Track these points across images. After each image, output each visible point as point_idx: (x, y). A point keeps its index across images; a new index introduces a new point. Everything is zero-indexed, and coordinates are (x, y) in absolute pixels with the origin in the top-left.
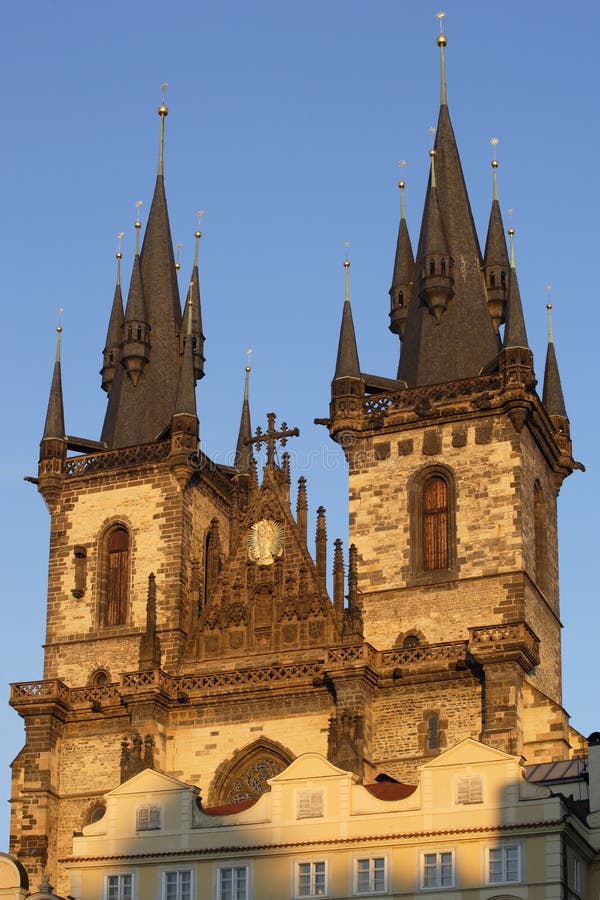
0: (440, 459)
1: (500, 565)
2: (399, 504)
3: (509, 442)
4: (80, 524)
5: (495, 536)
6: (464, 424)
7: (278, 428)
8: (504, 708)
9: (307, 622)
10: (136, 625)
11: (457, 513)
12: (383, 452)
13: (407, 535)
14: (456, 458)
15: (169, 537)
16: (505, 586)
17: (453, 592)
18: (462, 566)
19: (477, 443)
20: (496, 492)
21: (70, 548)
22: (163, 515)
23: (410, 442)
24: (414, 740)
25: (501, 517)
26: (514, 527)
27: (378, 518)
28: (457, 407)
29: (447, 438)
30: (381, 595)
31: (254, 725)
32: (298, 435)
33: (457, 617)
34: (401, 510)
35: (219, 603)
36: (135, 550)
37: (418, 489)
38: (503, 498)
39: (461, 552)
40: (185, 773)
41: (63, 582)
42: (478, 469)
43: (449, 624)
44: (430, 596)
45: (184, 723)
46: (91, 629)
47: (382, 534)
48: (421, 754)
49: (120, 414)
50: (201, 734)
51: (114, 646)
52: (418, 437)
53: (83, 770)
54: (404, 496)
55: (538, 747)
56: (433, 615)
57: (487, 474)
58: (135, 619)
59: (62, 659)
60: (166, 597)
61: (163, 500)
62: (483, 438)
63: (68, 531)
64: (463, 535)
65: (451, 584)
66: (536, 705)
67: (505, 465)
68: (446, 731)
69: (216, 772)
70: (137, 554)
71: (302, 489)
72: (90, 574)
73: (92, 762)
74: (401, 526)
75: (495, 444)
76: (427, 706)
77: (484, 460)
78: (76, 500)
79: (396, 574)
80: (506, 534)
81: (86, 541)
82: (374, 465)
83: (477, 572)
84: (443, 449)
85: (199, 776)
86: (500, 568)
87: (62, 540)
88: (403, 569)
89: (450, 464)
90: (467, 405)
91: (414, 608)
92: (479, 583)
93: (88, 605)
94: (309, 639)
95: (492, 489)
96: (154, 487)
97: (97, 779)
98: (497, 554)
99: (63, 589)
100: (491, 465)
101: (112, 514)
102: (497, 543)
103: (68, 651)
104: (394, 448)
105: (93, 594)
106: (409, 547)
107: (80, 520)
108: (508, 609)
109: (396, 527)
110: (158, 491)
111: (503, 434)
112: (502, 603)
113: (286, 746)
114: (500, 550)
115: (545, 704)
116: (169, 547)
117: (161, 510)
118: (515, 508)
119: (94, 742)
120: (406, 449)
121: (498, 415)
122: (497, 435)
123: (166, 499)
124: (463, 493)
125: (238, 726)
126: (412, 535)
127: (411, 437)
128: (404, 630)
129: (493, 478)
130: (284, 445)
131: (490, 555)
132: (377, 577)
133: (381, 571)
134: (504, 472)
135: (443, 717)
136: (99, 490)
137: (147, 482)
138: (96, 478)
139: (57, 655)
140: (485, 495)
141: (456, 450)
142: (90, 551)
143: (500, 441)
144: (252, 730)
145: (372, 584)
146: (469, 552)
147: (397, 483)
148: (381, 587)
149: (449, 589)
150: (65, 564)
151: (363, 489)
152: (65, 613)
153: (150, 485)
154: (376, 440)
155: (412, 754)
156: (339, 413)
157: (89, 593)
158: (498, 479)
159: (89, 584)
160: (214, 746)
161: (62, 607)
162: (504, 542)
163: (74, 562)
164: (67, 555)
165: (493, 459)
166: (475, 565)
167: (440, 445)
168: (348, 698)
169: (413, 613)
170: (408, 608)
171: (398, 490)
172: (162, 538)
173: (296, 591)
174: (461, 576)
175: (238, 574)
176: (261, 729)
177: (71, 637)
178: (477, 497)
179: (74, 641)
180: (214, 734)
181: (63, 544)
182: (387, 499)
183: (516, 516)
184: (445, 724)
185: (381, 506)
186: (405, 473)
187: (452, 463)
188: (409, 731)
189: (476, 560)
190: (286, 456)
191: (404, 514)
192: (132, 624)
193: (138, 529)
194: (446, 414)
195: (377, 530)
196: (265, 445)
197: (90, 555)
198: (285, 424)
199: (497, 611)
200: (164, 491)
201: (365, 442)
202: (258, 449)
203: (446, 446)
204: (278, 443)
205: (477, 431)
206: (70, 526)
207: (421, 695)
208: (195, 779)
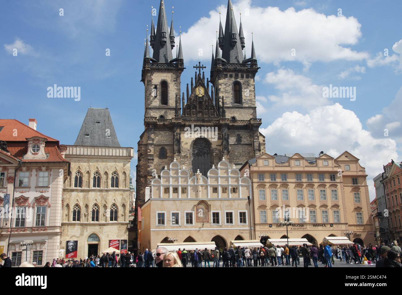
0: (238, 80)
2: (230, 88)
3: (252, 79)
6: (243, 74)
7: (201, 65)
10: (170, 106)
11: (242, 92)
12: (226, 76)
13: (232, 95)
16: (253, 110)
18: (244, 104)
20: (250, 89)
21: (153, 85)
23: (232, 75)
24: (235, 140)
25: (252, 95)
26: (254, 97)
27: (225, 90)
29: (240, 76)
33: (243, 115)
35: (190, 103)
36: (169, 88)
37: (234, 85)
38: (252, 91)
39: (243, 101)
40: (184, 142)
42: (246, 83)
43: (241, 116)
44: (237, 110)
46: (159, 105)
47: (226, 94)
48: (237, 143)
51: (165, 110)
52: (234, 74)
53: (159, 139)
54: (231, 86)
56: (238, 114)
57: (248, 85)
58: (170, 104)
59: (152, 112)
61: (175, 77)
62: (247, 77)
64: (244, 97)
65: (242, 108)
67: (252, 84)
68: (242, 139)
69: (192, 142)
71: (208, 81)
72: (158, 92)
74: (231, 93)
75: (250, 79)
76: (237, 133)
77: (248, 82)
78: (154, 73)
80: (252, 98)
81: (157, 84)
82: (224, 78)
83: (247, 106)
86: (251, 106)
87: (150, 82)
92: (247, 108)
93: (158, 99)
96: (173, 74)
97: (162, 141)
98: (251, 102)
99: (151, 94)
101: (163, 78)
103: (153, 110)
104: (228, 75)
106: (232, 98)
107: (155, 78)
108: (254, 115)
109: (229, 93)
110: (174, 75)
111: (251, 77)
112: (252, 113)
115: (262, 136)
116: (178, 89)
117: (175, 80)
118: (254, 93)
119: (161, 132)
120: (231, 76)
121: (250, 73)
123: (176, 77)
124: (243, 88)
128: (232, 116)
130: (203, 70)
132: (227, 103)
135: (241, 136)
136: (160, 72)
137: (172, 72)
139: (150, 110)
141: (242, 79)
142: (158, 86)
146: (245, 101)
147: (229, 83)
148: (227, 106)
150: (151, 88)
151: (222, 83)
152: (152, 100)
153: (172, 73)
154: (224, 73)
155: (235, 143)
157: (158, 96)
158: (251, 86)
159: (158, 94)
163: (154, 88)
166: (246, 104)
167: (238, 77)
169: (234, 112)
171: (230, 85)
172: (175, 86)
174: (243, 106)
175: (194, 98)
177: (154, 106)
182: (227, 86)
184: (241, 137)
185: (226, 88)
186: (231, 82)
187: (241, 81)
188: (234, 138)
189: (247, 103)
190: (203, 72)
191: (231, 90)
192: (169, 105)
193: (170, 83)
195: (225, 93)
196: (198, 69)
197: (158, 87)
198: (203, 65)
199: (251, 115)
200: (176, 75)
201: (222, 73)
202: (197, 69)
203: (240, 77)
204: (201, 69)
205: (246, 75)
206: (152, 79)
207: (236, 130)
208: (187, 143)
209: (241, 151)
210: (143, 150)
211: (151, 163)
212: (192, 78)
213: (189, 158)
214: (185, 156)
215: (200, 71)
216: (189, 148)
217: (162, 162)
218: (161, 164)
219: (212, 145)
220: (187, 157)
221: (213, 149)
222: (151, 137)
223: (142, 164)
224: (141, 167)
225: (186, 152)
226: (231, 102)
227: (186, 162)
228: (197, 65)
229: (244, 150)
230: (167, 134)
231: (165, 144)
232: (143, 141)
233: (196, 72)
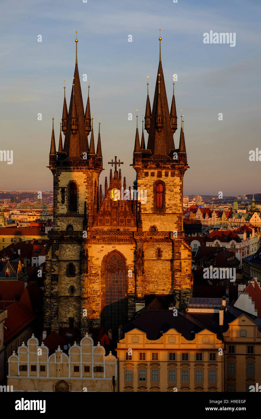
0: (161, 179)
1: (176, 211)
2: (151, 190)
3: (179, 178)
4: (62, 181)
5: (175, 203)
6: (168, 171)
7: (118, 161)
8: (178, 253)
9: (126, 219)
10: (80, 213)
11: (166, 195)
12: (147, 174)
13: (153, 199)
14: (166, 180)
15: (88, 189)
16: (178, 217)
17: (164, 216)
18: (167, 210)
19: (171, 176)
20: (175, 191)
21: (60, 188)
22: (86, 182)
24: (154, 255)
25: (177, 198)
26: (180, 201)
28: (167, 166)
29: (163, 174)
30: (146, 214)
31: (113, 246)
32: (123, 164)
33: (165, 223)
34: (151, 192)
35: (103, 210)
36: (79, 191)
37: (155, 186)
38: (177, 193)
39: (167, 206)
40: (95, 257)
41: (58, 198)
42: (171, 183)
43: (163, 225)
44: (159, 217)
45: (94, 243)
46: (67, 213)
48: (156, 259)
49: (70, 145)
50: (99, 247)
51: (73, 218)
52: (156, 172)
53: (66, 253)
54: (152, 188)
55: (185, 260)
56: (159, 222)
57: (173, 185)
58: (79, 211)
59: (59, 220)
60: (88, 206)
62: (173, 175)
63: (59, 182)
64: (167, 201)
65: (164, 214)
66: (184, 249)
68: (162, 253)
69: (103, 257)
70: (79, 193)
71: (125, 180)
72: (66, 196)
73: (69, 251)
74: (151, 196)
75: (176, 177)
76: (158, 246)
77: (173, 181)
78: (61, 173)
79: (150, 209)
80: (178, 203)
81: (64, 186)
82: (145, 178)
83: (170, 212)
84: (162, 177)
85: (99, 258)
86: (176, 212)
87: (57, 184)
88: (152, 208)
89: (164, 181)
90: (169, 166)
91: (154, 219)
92: (171, 215)
93: (65, 205)
94: (127, 223)
95: (175, 190)
96: (84, 173)
97: (70, 256)
99: (58, 200)
100: (174, 183)
101: (71, 179)
102: (175, 205)
103: (60, 218)
104: (150, 174)
105: (67, 202)
106: (153, 202)
107: (62, 180)
108: (178, 223)
109: (150, 196)
110: (85, 175)
111: (178, 175)
112: (177, 221)
113: (122, 253)
114: (176, 207)
115: (186, 249)
116: (88, 192)
117: (86, 180)
118: (180, 196)
119: (69, 246)
120: (153, 174)
121: (177, 170)
122: (176, 175)
123: (87, 177)
124: (167, 190)
125: (109, 246)
126: (154, 199)
127: (154, 171)
128: (152, 225)
129: (175, 187)
130: (119, 166)
131: (174, 208)
132: (145, 209)
133: (146, 208)
134: (178, 186)
135: (161, 250)
136: (67, 172)
137: (82, 171)
138: (67, 168)
139: (57, 219)
140: (173, 191)
141: (165, 177)
142: (66, 189)
143: (177, 177)
144: (113, 247)
145: (144, 211)
146: (169, 206)
147: (150, 184)
148: (146, 212)
149: (164, 215)
150: (58, 192)
151: (141, 184)
152: (59, 207)
153: (82, 173)
154: (145, 171)
155: (154, 258)
156: (136, 163)
157: (66, 202)
158: (176, 187)
159: (66, 199)
160: (102, 250)
161: (58, 205)
162: (177, 205)
163: (61, 192)
164: (59, 190)
165: (175, 181)
166: (170, 210)
167: (162, 175)
168: (140, 245)
169: (154, 220)
170: (153, 219)
171: (150, 186)
172: (86, 189)
173: (123, 210)
174: (166, 212)
175: (108, 202)
176: (115, 247)
177: (61, 214)
178: (171, 191)
179: (62, 215)
180: (103, 247)
181: (58, 186)
182: (148, 188)
183: (180, 198)
186: (152, 181)
187: (165, 181)
188: (153, 252)
190: (120, 170)
191: (152, 193)
192: (79, 213)
193: (79, 185)
194: (164, 167)
196: (114, 165)
197: (65, 191)
198: (119, 160)
199: (175, 223)
200: (87, 175)
201: (142, 171)
202: (112, 166)
203: (163, 176)
204: (118, 165)
205: (171, 173)
206: (59, 181)
207: (156, 243)
208: (98, 259)
209: (161, 268)
210: (48, 267)
211: (55, 285)
212: (106, 178)
213: (100, 276)
214: (96, 274)
215: (116, 168)
216: (100, 265)
217: (70, 280)
218: (69, 282)
219: (126, 261)
220: (98, 275)
221: (128, 265)
222: (55, 254)
223: (48, 282)
224: (46, 287)
225: (97, 269)
226: (151, 208)
227: (96, 281)
228: (112, 160)
229: (164, 267)
230: (76, 248)
231: (73, 259)
232: (48, 256)
233: (111, 170)
